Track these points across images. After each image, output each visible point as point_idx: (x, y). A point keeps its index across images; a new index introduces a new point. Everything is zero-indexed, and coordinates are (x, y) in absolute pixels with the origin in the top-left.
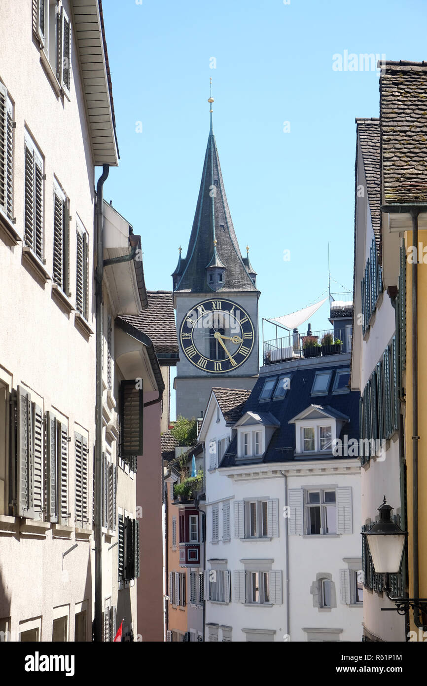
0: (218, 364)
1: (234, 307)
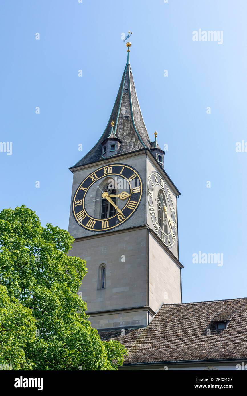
1: (123, 168)
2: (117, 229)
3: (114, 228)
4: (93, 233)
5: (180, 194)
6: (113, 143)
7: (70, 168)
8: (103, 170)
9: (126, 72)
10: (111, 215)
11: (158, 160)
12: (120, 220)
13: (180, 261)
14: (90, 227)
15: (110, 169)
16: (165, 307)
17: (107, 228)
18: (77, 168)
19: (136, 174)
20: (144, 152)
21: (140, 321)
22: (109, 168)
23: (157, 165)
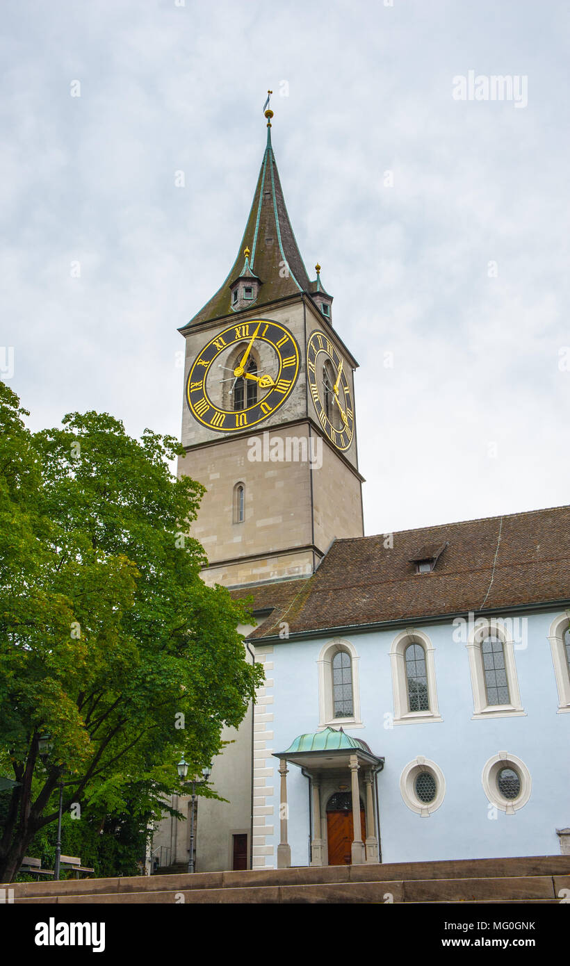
0: (241, 416)
1: (267, 326)
2: (260, 427)
3: (256, 425)
4: (222, 435)
5: (358, 366)
6: (248, 285)
7: (179, 330)
8: (233, 332)
9: (265, 163)
10: (250, 404)
11: (322, 311)
12: (266, 412)
13: (359, 472)
14: (217, 425)
15: (246, 328)
16: (338, 544)
17: (244, 425)
18: (191, 330)
19: (288, 336)
20: (299, 298)
21: (301, 568)
22: (243, 327)
23: (321, 320)
